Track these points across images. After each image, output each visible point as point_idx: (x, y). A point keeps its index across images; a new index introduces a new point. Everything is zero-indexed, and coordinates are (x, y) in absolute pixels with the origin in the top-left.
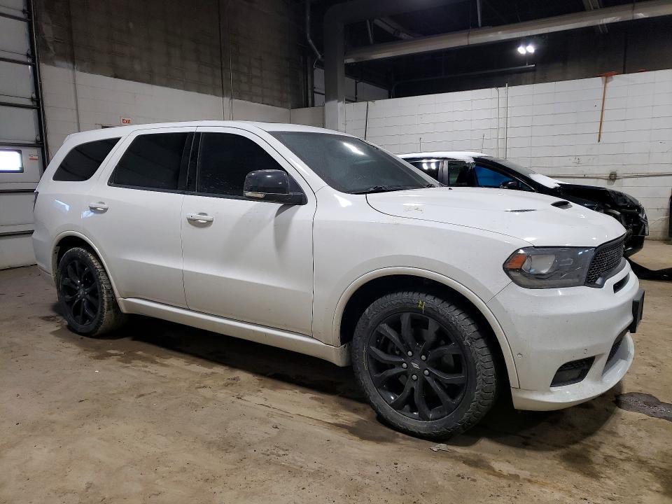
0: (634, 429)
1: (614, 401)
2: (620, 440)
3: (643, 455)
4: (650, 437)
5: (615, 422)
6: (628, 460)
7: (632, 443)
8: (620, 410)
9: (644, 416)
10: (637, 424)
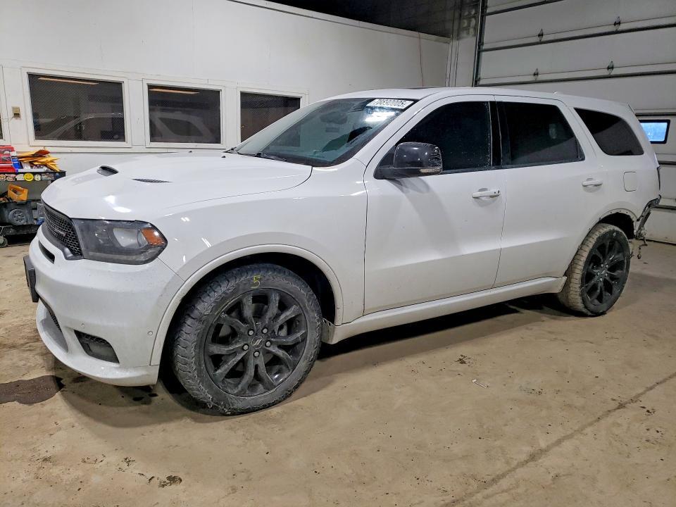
0: (29, 364)
1: (62, 379)
2: (36, 352)
3: (14, 351)
4: (14, 364)
5: (47, 362)
6: (23, 345)
7: (26, 355)
8: (50, 374)
9: (27, 378)
10: (29, 369)
